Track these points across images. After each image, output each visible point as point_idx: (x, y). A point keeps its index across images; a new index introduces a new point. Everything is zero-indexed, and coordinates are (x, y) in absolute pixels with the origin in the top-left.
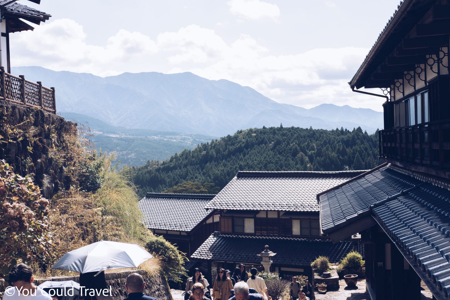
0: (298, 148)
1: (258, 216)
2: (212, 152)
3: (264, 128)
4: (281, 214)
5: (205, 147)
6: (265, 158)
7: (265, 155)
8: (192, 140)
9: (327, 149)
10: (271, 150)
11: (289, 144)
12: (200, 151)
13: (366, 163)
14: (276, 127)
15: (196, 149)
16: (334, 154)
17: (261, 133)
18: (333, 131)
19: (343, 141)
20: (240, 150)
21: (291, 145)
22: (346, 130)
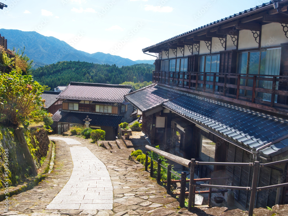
0: (86, 72)
1: (80, 102)
2: (45, 71)
3: (71, 61)
4: (91, 102)
5: (42, 68)
6: (71, 75)
7: (70, 74)
8: (35, 64)
9: (100, 73)
10: (74, 72)
11: (82, 70)
12: (39, 70)
13: (117, 81)
14: (76, 61)
15: (37, 69)
16: (103, 76)
17: (69, 63)
18: (103, 65)
19: (107, 70)
20: (58, 71)
21: (83, 70)
22: (109, 65)
